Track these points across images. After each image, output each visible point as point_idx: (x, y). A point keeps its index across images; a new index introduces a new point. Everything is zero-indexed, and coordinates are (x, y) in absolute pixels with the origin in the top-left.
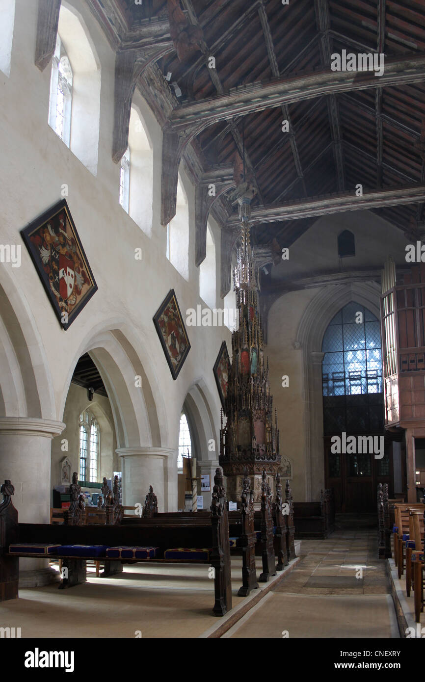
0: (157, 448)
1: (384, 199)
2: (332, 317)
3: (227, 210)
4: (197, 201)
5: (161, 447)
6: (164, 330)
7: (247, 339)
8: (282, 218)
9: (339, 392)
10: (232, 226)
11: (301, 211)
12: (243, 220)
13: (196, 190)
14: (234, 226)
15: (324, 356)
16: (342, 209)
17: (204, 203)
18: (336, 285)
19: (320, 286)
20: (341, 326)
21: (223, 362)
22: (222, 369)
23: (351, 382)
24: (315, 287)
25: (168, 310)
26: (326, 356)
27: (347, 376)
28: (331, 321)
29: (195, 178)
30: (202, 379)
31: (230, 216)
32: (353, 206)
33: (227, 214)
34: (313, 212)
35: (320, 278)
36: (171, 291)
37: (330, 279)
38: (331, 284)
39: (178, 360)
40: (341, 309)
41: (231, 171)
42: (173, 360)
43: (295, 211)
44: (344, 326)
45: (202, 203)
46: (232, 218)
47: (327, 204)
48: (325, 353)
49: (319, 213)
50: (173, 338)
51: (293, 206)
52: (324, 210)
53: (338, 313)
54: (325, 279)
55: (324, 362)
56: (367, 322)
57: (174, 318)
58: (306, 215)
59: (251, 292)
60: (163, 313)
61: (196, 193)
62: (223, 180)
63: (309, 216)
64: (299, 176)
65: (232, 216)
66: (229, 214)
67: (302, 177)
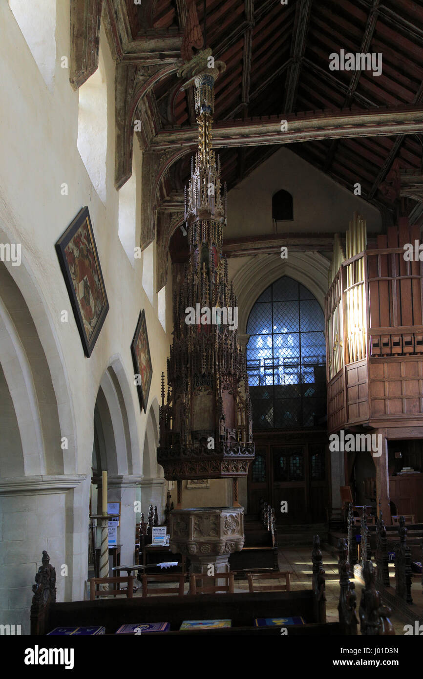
1: (379, 124)
2: (260, 293)
3: (154, 121)
4: (119, 87)
5: (62, 473)
7: (208, 296)
9: (253, 382)
10: (159, 150)
11: (260, 134)
12: (202, 112)
13: (117, 69)
14: (162, 150)
15: (249, 339)
17: (130, 91)
18: (269, 254)
19: (249, 255)
20: (270, 305)
21: (142, 338)
22: (140, 347)
23: (266, 371)
24: (244, 255)
25: (79, 237)
26: (251, 338)
27: (262, 364)
28: (258, 299)
29: (118, 44)
30: (119, 359)
31: (157, 134)
33: (154, 131)
35: (250, 245)
36: (82, 208)
37: (263, 246)
38: (263, 253)
39: (93, 324)
40: (271, 285)
41: (177, 41)
42: (87, 327)
43: (251, 134)
44: (275, 304)
45: (126, 90)
46: (160, 138)
48: (250, 335)
50: (86, 287)
51: (250, 127)
53: (269, 287)
54: (256, 246)
55: (248, 347)
56: (302, 300)
57: (87, 256)
58: (267, 141)
59: (215, 223)
60: (71, 241)
61: (117, 72)
62: (162, 57)
63: (272, 143)
64: (243, 102)
65: (159, 135)
66: (156, 132)
67: (248, 103)
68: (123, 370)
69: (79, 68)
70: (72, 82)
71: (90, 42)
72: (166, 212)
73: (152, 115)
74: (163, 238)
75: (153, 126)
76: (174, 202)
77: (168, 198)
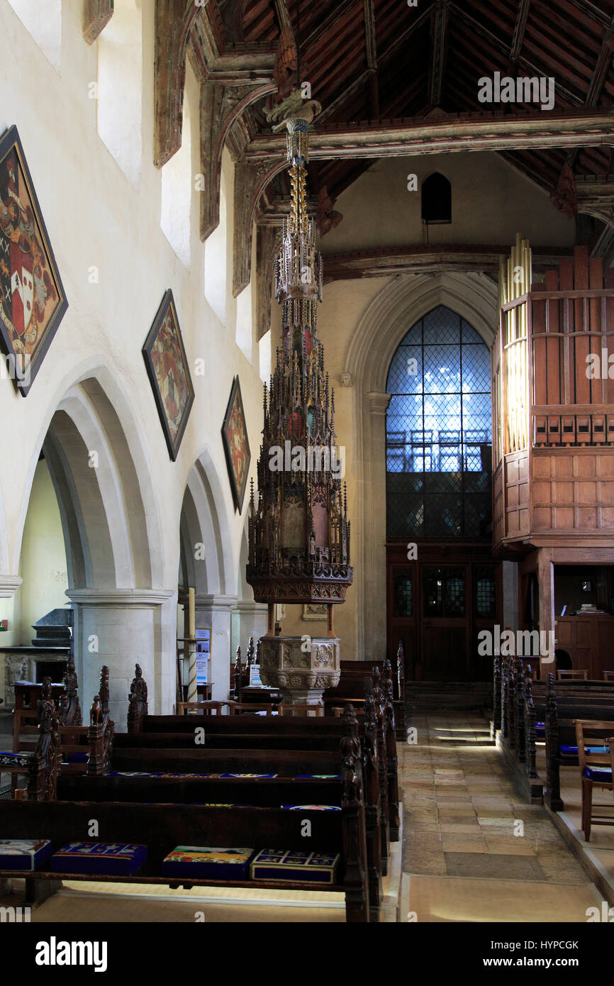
0: (147, 592)
1: (530, 133)
2: (406, 331)
3: (248, 128)
4: (204, 113)
5: (150, 588)
6: (158, 370)
7: (299, 391)
8: (347, 154)
10: (255, 161)
11: (380, 143)
12: (294, 163)
13: (201, 90)
14: (259, 160)
15: (389, 401)
16: (454, 147)
17: (217, 118)
18: (416, 274)
19: (388, 274)
20: (420, 349)
21: (235, 414)
22: (233, 428)
24: (381, 275)
25: (163, 330)
26: (393, 399)
28: (402, 340)
29: (202, 65)
30: (207, 451)
31: (252, 140)
32: (473, 142)
33: (248, 137)
34: (402, 147)
35: (389, 261)
36: (166, 293)
37: (407, 262)
38: (408, 272)
39: (178, 422)
40: (422, 319)
41: (270, 58)
42: (173, 427)
43: (370, 143)
44: (426, 349)
45: (212, 119)
46: (256, 144)
47: (428, 134)
48: (392, 395)
49: (413, 150)
50: (171, 384)
51: (368, 133)
52: (423, 146)
53: (416, 323)
54: (399, 262)
55: (389, 412)
56: (464, 344)
57: (171, 345)
59: (308, 302)
60: (157, 338)
61: (201, 95)
62: (253, 76)
64: (370, 68)
65: (255, 141)
66: (250, 137)
67: (375, 69)
68: (211, 462)
69: (163, 150)
70: (156, 164)
71: (173, 120)
72: (269, 226)
73: (245, 121)
74: (264, 264)
75: (247, 132)
76: (279, 213)
77: (271, 207)
